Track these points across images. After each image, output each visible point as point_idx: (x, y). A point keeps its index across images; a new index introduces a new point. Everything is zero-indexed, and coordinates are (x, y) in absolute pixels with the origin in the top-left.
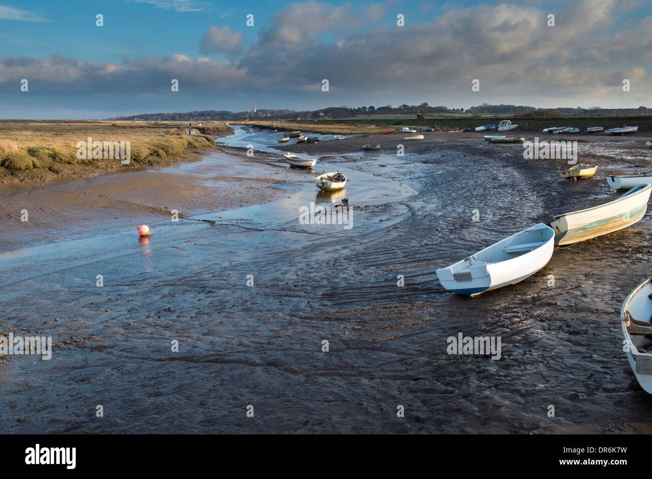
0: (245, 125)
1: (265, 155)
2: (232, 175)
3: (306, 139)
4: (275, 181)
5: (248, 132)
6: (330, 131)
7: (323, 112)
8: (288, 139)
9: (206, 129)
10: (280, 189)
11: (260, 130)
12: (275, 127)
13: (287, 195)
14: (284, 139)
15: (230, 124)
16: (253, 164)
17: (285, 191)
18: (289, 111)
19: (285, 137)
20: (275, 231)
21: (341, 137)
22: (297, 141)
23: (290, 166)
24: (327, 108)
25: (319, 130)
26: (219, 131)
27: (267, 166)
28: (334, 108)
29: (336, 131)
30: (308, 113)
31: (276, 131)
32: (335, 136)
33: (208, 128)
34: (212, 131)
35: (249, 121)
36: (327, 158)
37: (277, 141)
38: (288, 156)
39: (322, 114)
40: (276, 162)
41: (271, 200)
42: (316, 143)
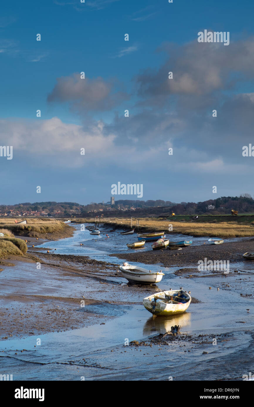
0: (94, 223)
1: (100, 266)
2: (35, 293)
3: (167, 243)
4: (92, 302)
5: (94, 234)
6: (208, 232)
7: (213, 205)
8: (143, 243)
9: (30, 229)
10: (95, 313)
11: (111, 231)
12: (131, 226)
13: (102, 320)
14: (136, 244)
15: (72, 222)
16: (74, 278)
17: (101, 315)
18: (163, 202)
19: (140, 240)
21: (219, 242)
22: (153, 247)
23: (127, 282)
24: (219, 199)
25: (192, 231)
26: (49, 232)
27: (93, 282)
28: (229, 198)
29: (215, 232)
30: (191, 205)
31: (133, 231)
32: (210, 240)
33: (33, 227)
34: (38, 232)
36: (187, 270)
37: (126, 247)
38: (125, 268)
39: (211, 207)
40: (111, 276)
41: (75, 326)
42: (179, 249)
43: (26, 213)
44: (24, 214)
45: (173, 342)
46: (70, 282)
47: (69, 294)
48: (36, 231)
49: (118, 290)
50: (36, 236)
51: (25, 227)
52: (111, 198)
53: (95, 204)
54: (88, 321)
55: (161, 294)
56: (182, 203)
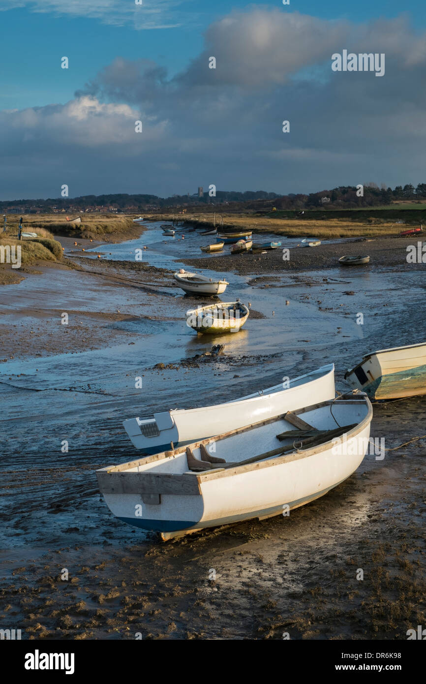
0: (171, 220)
1: (158, 274)
2: (58, 306)
3: (249, 245)
4: (127, 317)
5: (167, 234)
6: (306, 231)
7: (328, 197)
8: (221, 245)
9: (82, 228)
10: (127, 330)
11: (190, 231)
12: (214, 224)
13: (132, 339)
14: (212, 247)
15: (145, 219)
16: (114, 289)
17: (134, 333)
18: (265, 193)
19: (219, 241)
20: (58, 391)
21: (314, 243)
22: (232, 250)
23: (184, 293)
24: (336, 189)
25: (288, 230)
26: (108, 233)
27: (138, 293)
28: (349, 187)
29: (316, 231)
30: (300, 197)
31: (215, 231)
32: (303, 241)
33: (86, 226)
34: (93, 232)
35: (186, 213)
36: (265, 279)
37: (199, 250)
38: (180, 276)
39: (325, 200)
40: (166, 286)
41: (96, 347)
42: (263, 253)
43: (90, 208)
44: (87, 210)
45: (207, 364)
46: (108, 293)
47: (101, 307)
48: (90, 231)
49: (166, 303)
50: (91, 237)
51: (76, 226)
52: (199, 189)
53: (179, 196)
54: (114, 340)
55: (212, 307)
56: (290, 195)
